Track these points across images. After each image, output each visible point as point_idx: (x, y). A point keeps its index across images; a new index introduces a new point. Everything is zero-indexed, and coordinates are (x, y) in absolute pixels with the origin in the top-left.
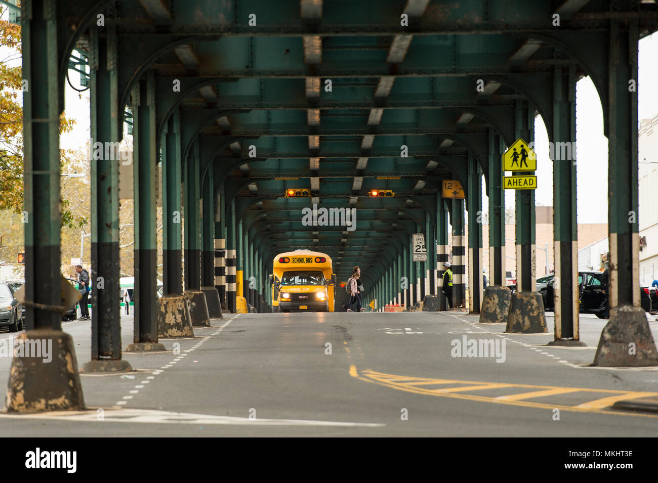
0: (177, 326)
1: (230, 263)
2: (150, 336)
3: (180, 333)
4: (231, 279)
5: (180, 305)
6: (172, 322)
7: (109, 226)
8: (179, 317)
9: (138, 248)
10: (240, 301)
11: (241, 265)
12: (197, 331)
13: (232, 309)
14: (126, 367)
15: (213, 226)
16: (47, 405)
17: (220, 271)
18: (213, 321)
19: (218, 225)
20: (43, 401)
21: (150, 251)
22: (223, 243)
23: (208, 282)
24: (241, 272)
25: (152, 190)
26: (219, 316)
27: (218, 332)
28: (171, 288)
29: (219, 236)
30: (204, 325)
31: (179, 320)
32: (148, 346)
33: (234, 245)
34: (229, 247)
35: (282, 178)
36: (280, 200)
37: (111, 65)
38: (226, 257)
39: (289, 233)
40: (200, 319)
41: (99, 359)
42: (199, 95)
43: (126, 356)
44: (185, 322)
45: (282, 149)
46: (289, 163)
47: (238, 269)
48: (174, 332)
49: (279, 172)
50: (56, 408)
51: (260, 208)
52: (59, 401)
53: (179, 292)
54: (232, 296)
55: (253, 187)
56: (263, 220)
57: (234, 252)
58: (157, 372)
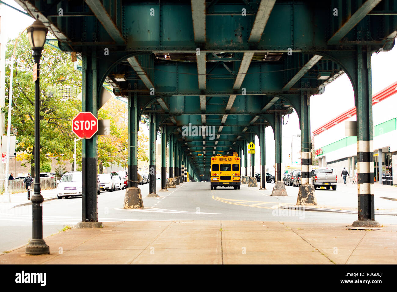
0: (172, 185)
1: (185, 170)
2: (165, 188)
3: (173, 187)
4: (186, 174)
5: (173, 180)
6: (171, 184)
7: (153, 161)
8: (172, 183)
9: (162, 167)
10: (188, 179)
11: (188, 171)
12: (177, 186)
13: (186, 181)
14: (157, 196)
15: (181, 162)
16: (134, 207)
17: (183, 172)
18: (181, 184)
19: (183, 162)
20: (133, 206)
21: (165, 167)
22: (184, 166)
23: (180, 175)
24: (188, 172)
25: (165, 153)
26: (182, 182)
27: (182, 186)
28: (171, 176)
29: (183, 164)
30: (179, 185)
31: (173, 184)
32: (164, 190)
33: (186, 166)
34: (185, 167)
35: (197, 152)
36: (197, 157)
37: (154, 122)
38: (185, 169)
39: (199, 164)
40: (178, 183)
41: (151, 194)
42: (177, 131)
43: (158, 193)
44: (174, 184)
45: (197, 145)
46: (199, 148)
47: (187, 172)
48: (171, 186)
49: (196, 150)
50: (136, 208)
51: (192, 158)
52: (137, 206)
53: (173, 177)
54: (186, 178)
55: (191, 153)
56: (193, 161)
57: (186, 168)
58: (165, 197)
